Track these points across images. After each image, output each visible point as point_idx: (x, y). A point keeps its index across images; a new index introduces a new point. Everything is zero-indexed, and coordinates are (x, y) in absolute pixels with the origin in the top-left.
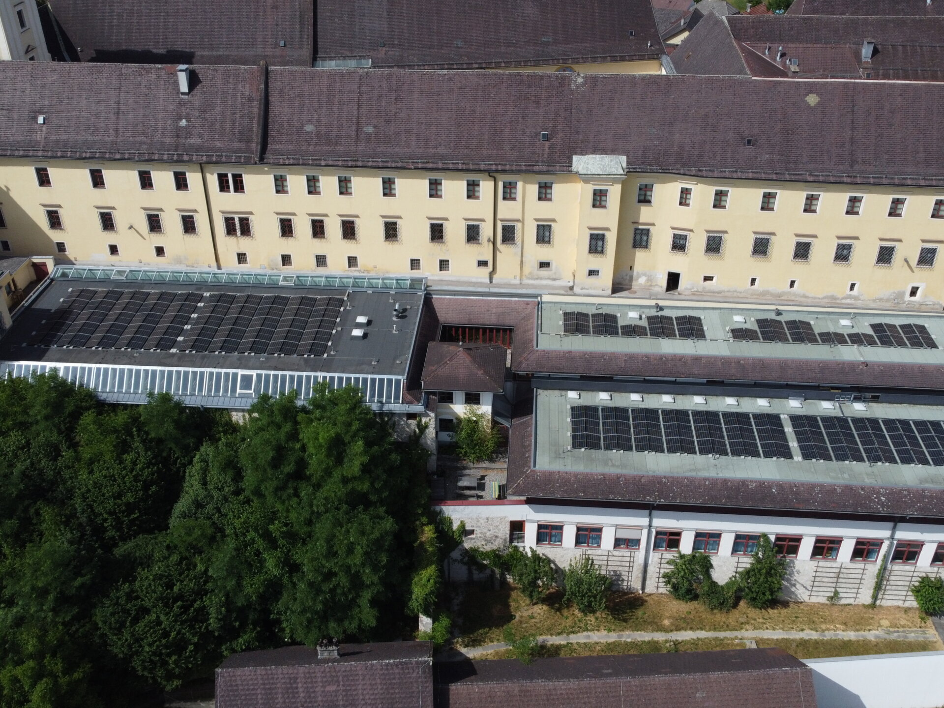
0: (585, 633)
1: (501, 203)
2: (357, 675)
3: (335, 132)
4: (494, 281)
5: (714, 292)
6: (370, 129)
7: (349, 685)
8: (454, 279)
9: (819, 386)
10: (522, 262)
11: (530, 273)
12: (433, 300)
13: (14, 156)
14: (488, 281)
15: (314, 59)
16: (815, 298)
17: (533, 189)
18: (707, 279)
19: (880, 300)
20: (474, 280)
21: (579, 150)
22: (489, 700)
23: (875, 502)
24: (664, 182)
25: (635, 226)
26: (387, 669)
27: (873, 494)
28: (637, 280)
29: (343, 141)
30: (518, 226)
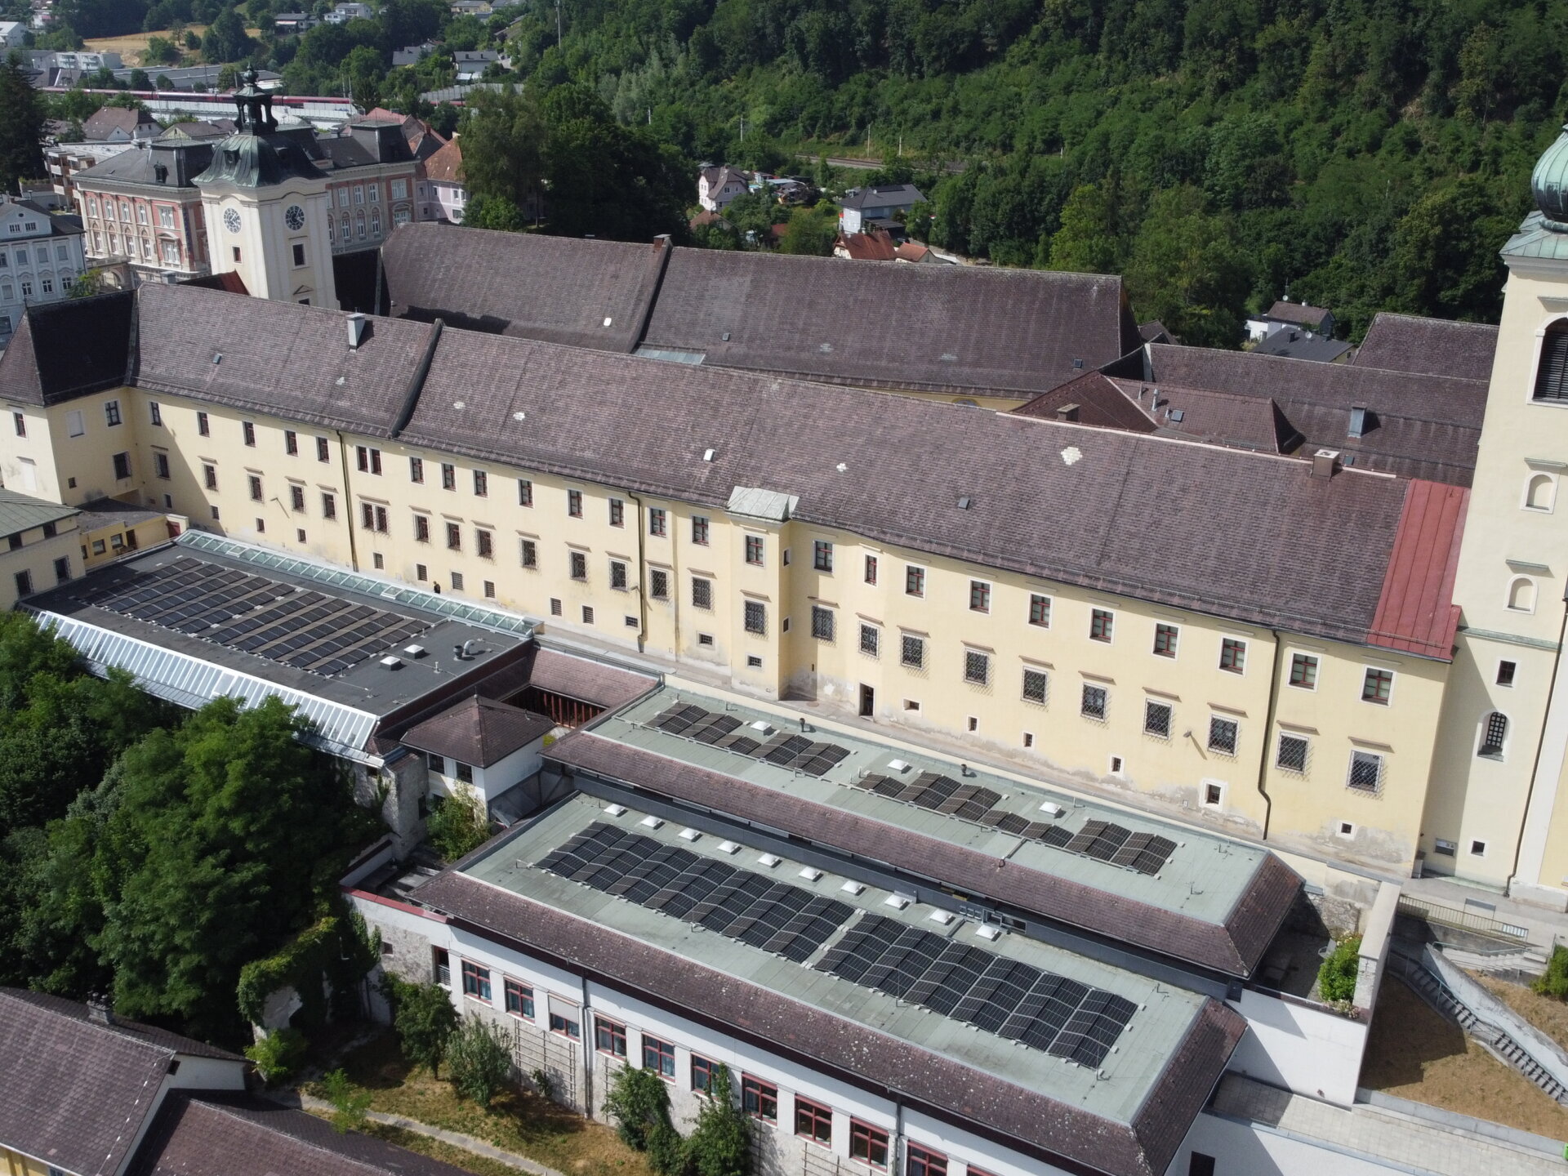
0: (465, 1136)
1: (649, 539)
2: (93, 1042)
3: (484, 414)
4: (646, 650)
5: (920, 729)
6: (520, 416)
7: (79, 1051)
8: (599, 637)
9: (940, 885)
10: (677, 629)
11: (689, 648)
12: (539, 653)
13: (177, 395)
14: (636, 648)
15: (636, 347)
16: (1061, 771)
17: (685, 526)
18: (913, 706)
19: (1161, 796)
20: (622, 644)
21: (744, 480)
22: (223, 1135)
23: (851, 1050)
24: (845, 543)
25: (814, 603)
26: (125, 1047)
27: (855, 1039)
28: (822, 688)
29: (488, 426)
30: (670, 575)
